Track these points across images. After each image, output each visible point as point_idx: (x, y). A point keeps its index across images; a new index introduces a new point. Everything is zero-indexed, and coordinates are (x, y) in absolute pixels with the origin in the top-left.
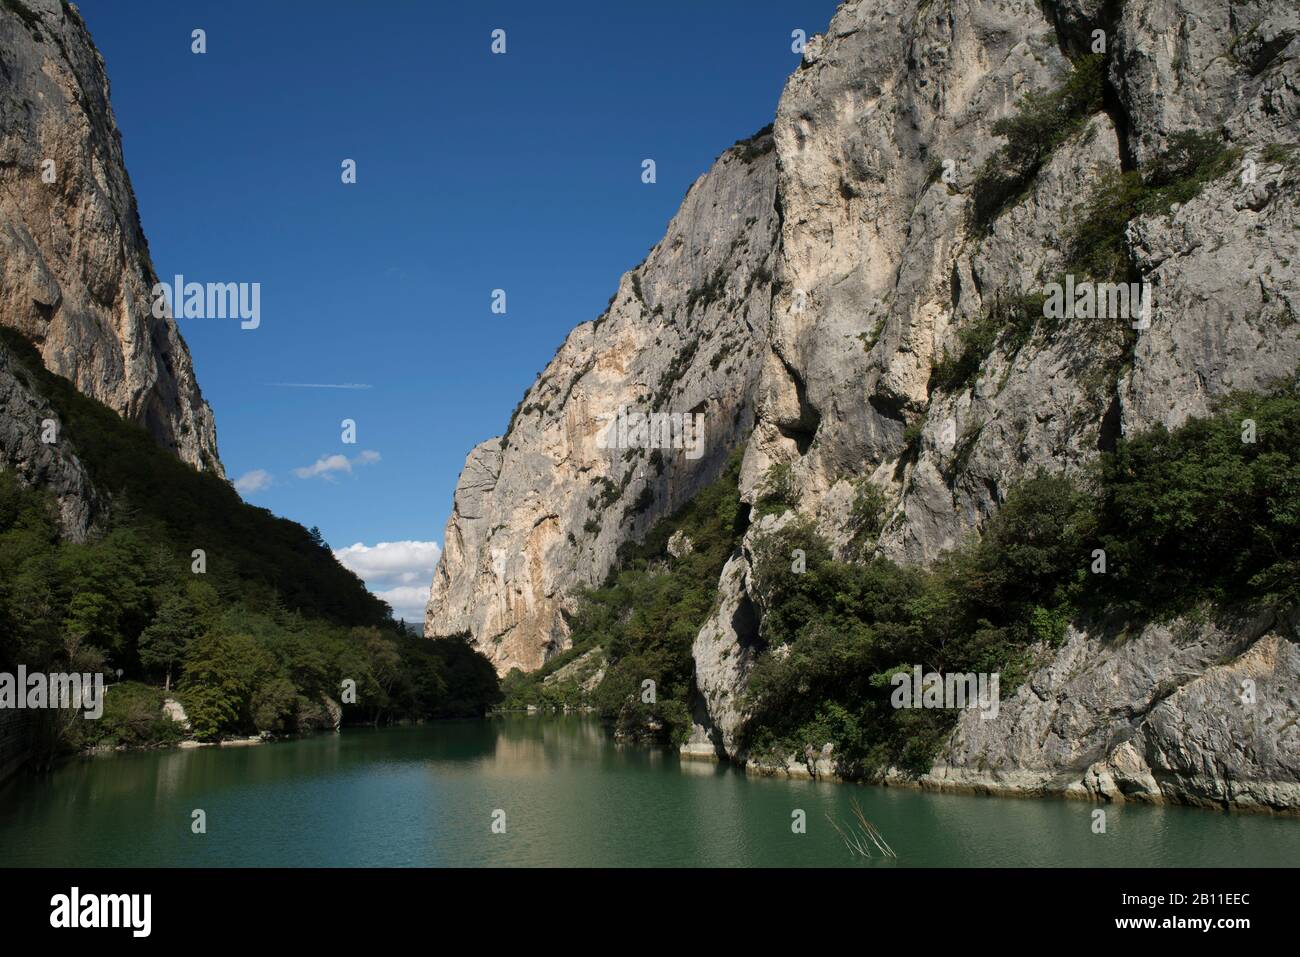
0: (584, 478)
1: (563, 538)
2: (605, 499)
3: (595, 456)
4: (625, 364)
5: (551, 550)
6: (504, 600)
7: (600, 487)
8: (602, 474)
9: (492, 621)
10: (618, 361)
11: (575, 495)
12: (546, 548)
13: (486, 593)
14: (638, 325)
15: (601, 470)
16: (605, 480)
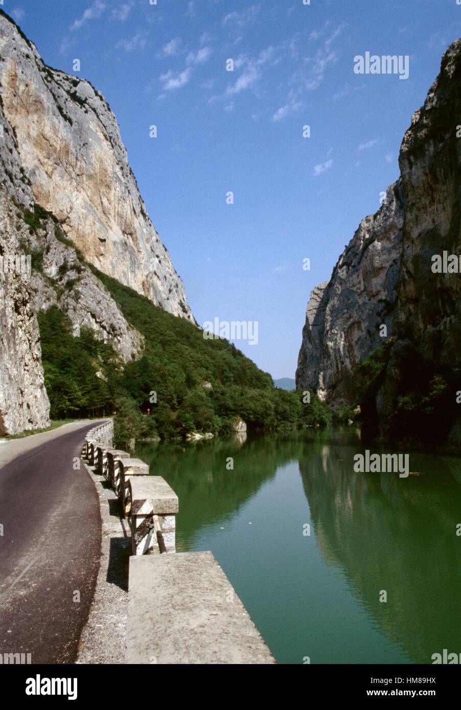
0: (374, 301)
1: (364, 333)
2: (386, 311)
3: (379, 288)
4: (393, 237)
5: (358, 340)
6: (335, 367)
7: (382, 305)
8: (384, 298)
9: (329, 378)
10: (388, 235)
11: (369, 310)
12: (356, 339)
13: (326, 364)
14: (398, 215)
15: (383, 296)
16: (385, 301)
